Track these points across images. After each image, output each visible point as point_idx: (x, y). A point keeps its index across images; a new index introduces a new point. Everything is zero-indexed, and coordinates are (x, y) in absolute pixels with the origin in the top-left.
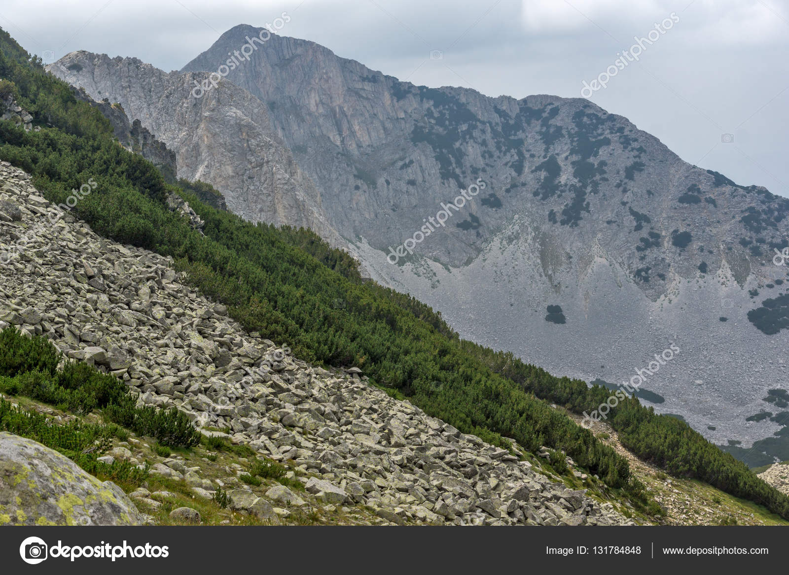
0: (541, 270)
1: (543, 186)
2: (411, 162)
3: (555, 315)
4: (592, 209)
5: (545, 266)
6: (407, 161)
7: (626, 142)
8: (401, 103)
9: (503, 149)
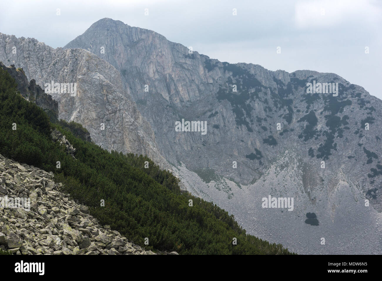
0: (303, 188)
1: (305, 132)
2: (216, 113)
3: (312, 219)
4: (338, 148)
5: (305, 185)
6: (214, 112)
7: (362, 103)
8: (211, 73)
9: (279, 106)
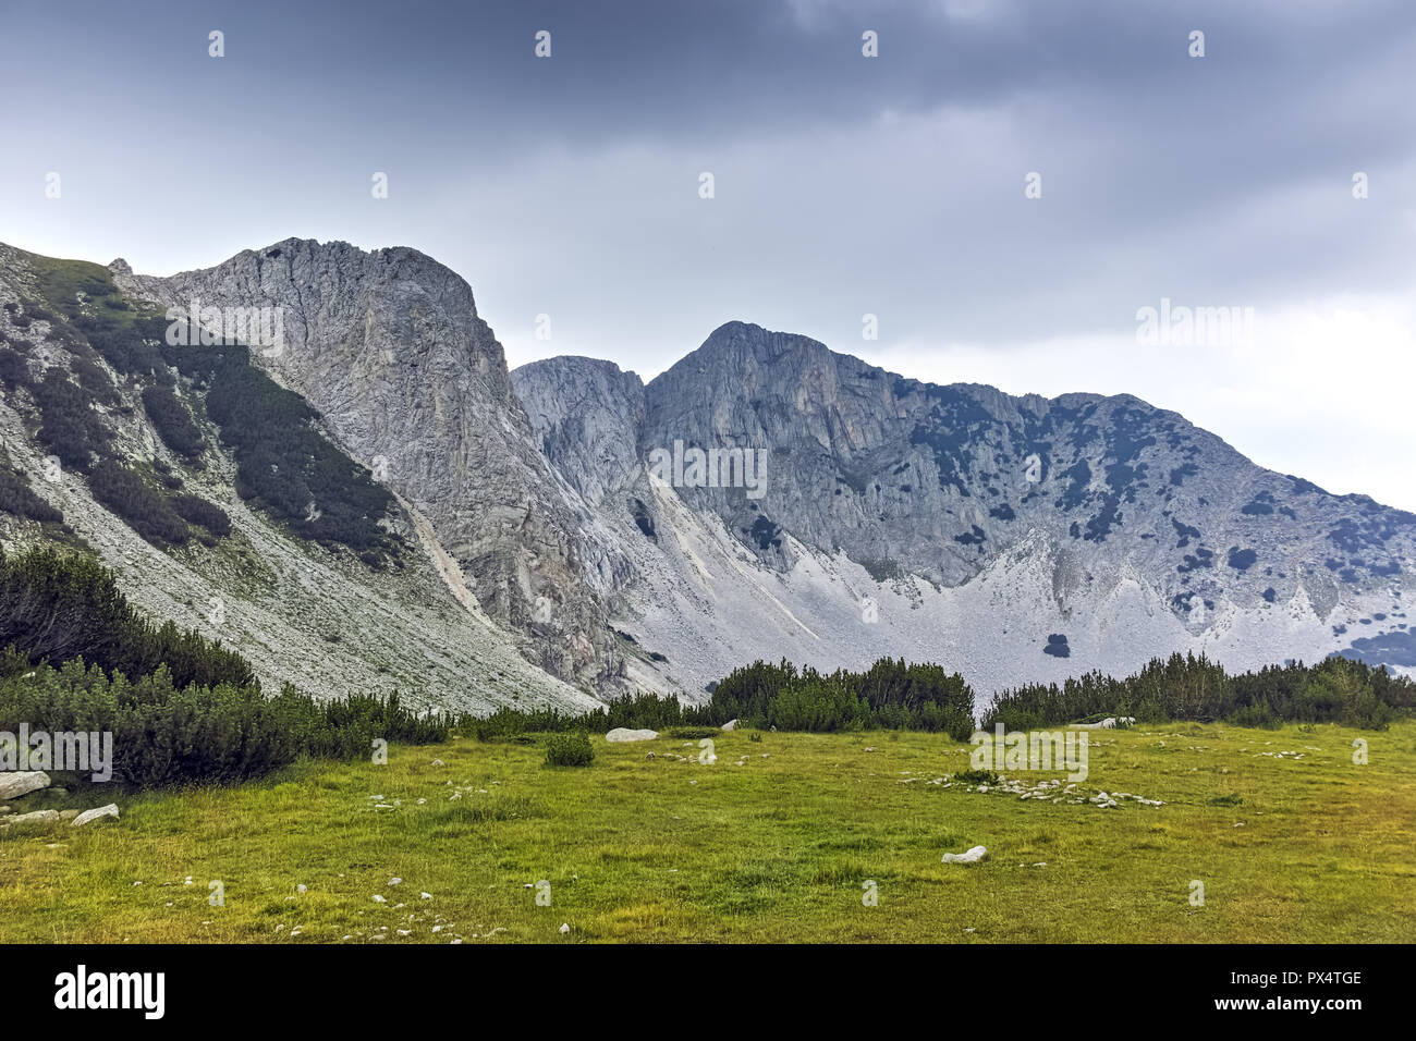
0: (1051, 592)
1: (1067, 495)
2: (907, 465)
3: (1057, 646)
4: (1124, 520)
5: (1056, 590)
6: (903, 464)
7: (1175, 441)
8: (903, 401)
9: (1023, 452)
